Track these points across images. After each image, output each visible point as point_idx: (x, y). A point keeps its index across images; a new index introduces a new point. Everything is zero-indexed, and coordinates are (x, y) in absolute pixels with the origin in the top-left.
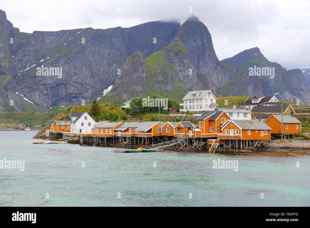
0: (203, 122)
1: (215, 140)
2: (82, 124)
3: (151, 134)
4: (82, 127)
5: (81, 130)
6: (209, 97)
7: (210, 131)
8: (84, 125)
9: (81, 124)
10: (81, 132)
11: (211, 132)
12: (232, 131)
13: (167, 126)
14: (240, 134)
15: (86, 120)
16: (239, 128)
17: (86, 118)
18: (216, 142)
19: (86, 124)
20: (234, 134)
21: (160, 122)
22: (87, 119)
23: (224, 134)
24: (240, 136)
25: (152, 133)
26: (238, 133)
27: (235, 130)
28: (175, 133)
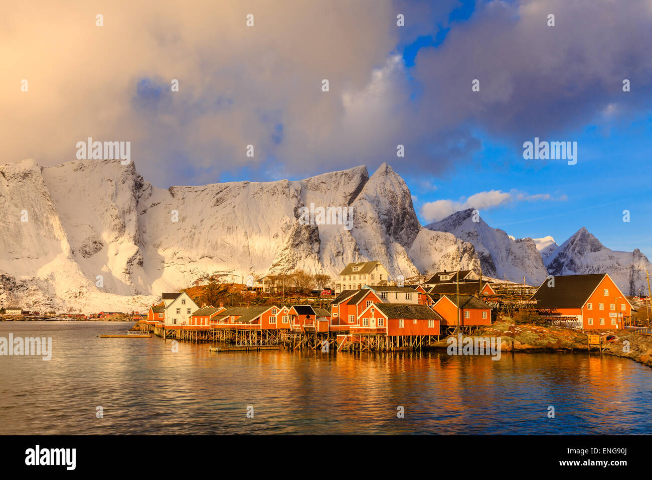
0: (337, 307)
1: (346, 336)
2: (178, 311)
3: (259, 326)
4: (178, 315)
5: (175, 320)
6: (377, 272)
7: (349, 322)
8: (181, 312)
9: (175, 311)
10: (175, 323)
11: (351, 322)
12: (373, 321)
13: (284, 313)
14: (385, 326)
15: (184, 305)
16: (384, 317)
17: (184, 302)
18: (348, 339)
19: (184, 311)
20: (377, 326)
21: (275, 306)
22: (186, 303)
23: (361, 326)
24: (385, 329)
25: (261, 325)
26: (382, 325)
27: (378, 319)
28: (295, 324)
